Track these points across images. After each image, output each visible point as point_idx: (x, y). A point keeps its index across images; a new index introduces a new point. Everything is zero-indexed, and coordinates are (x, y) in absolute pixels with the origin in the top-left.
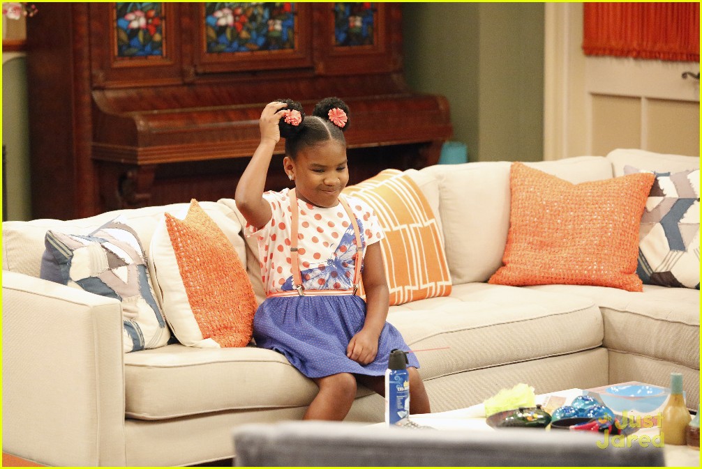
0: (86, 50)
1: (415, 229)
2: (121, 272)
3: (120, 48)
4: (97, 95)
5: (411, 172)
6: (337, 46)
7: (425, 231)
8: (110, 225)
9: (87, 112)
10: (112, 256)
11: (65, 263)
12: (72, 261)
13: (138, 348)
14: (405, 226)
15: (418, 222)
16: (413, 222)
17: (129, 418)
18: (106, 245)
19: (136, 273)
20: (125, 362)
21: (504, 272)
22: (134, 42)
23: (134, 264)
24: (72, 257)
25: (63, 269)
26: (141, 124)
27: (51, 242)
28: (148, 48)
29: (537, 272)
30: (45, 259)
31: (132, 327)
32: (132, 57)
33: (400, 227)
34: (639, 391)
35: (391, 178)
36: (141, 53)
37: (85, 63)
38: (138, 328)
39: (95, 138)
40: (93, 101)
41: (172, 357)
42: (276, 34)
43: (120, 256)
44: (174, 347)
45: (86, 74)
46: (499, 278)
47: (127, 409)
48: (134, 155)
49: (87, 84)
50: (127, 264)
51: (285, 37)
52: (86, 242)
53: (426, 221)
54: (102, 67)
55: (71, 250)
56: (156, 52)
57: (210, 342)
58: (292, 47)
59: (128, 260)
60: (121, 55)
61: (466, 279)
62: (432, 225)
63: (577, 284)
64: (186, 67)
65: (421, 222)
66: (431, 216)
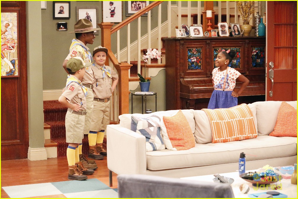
0: (179, 67)
1: (247, 119)
2: (152, 129)
3: (189, 67)
4: (181, 80)
6: (252, 67)
7: (250, 120)
8: (153, 116)
9: (179, 84)
10: (149, 124)
11: (135, 125)
12: (138, 124)
13: (155, 150)
14: (244, 118)
15: (248, 117)
16: (246, 117)
17: (147, 169)
18: (148, 121)
19: (156, 129)
20: (147, 154)
21: (274, 133)
22: (193, 65)
23: (156, 127)
24: (137, 123)
25: (135, 126)
26: (191, 88)
27: (132, 118)
28: (197, 67)
29: (282, 133)
30: (132, 123)
31: (153, 144)
32: (192, 69)
33: (242, 119)
34: (291, 169)
36: (195, 68)
37: (179, 71)
38: (155, 144)
39: (181, 92)
40: (180, 81)
41: (166, 153)
42: (234, 64)
43: (152, 124)
44: (166, 150)
45: (179, 74)
46: (272, 134)
47: (147, 167)
48: (189, 96)
49: (179, 77)
50: (154, 126)
51: (237, 65)
52: (142, 120)
53: (250, 117)
54: (183, 72)
55: (138, 121)
56: (199, 68)
57: (175, 149)
58: (240, 67)
59: (155, 125)
60: (189, 69)
61: (263, 134)
62: (252, 118)
63: (293, 137)
64: (208, 72)
65: (249, 117)
66: (252, 115)
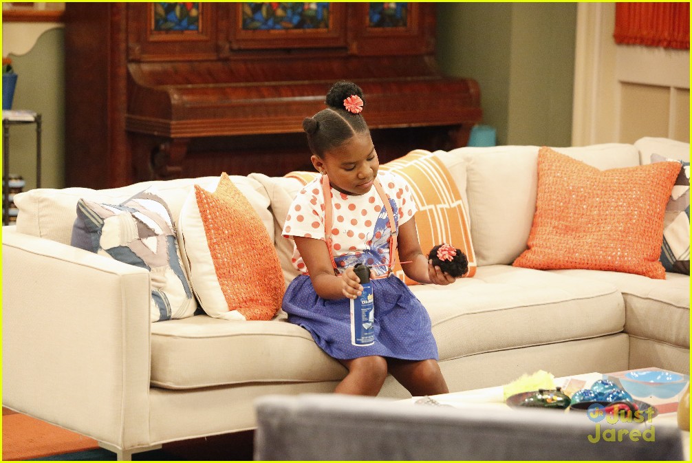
0: (123, 22)
1: (442, 210)
2: (151, 242)
3: (157, 22)
4: (132, 68)
5: (440, 153)
6: (370, 26)
7: (452, 211)
8: (142, 196)
9: (122, 85)
10: (141, 225)
11: (96, 232)
12: (103, 229)
13: (165, 318)
14: (432, 206)
15: (445, 203)
16: (440, 203)
17: (153, 387)
18: (136, 214)
19: (165, 244)
20: (152, 331)
21: (529, 255)
22: (171, 16)
23: (164, 234)
24: (103, 225)
25: (93, 237)
26: (175, 98)
27: (83, 210)
28: (184, 23)
29: (561, 256)
30: (76, 227)
31: (159, 297)
32: (168, 31)
33: (427, 208)
34: (659, 377)
35: (420, 158)
36: (177, 28)
37: (122, 36)
38: (166, 298)
39: (129, 110)
40: (128, 73)
41: (198, 327)
42: (310, 13)
43: (151, 226)
44: (200, 318)
45: (123, 46)
46: (524, 261)
47: (152, 378)
48: (167, 128)
49: (123, 57)
50: (156, 235)
51: (320, 18)
52: (117, 211)
53: (453, 202)
54: (138, 41)
55: (102, 219)
56: (192, 27)
57: (236, 314)
58: (327, 26)
59: (158, 231)
60: (158, 29)
61: (491, 261)
62: (459, 206)
63: (601, 269)
64: (220, 43)
65: (448, 203)
66: (458, 197)
